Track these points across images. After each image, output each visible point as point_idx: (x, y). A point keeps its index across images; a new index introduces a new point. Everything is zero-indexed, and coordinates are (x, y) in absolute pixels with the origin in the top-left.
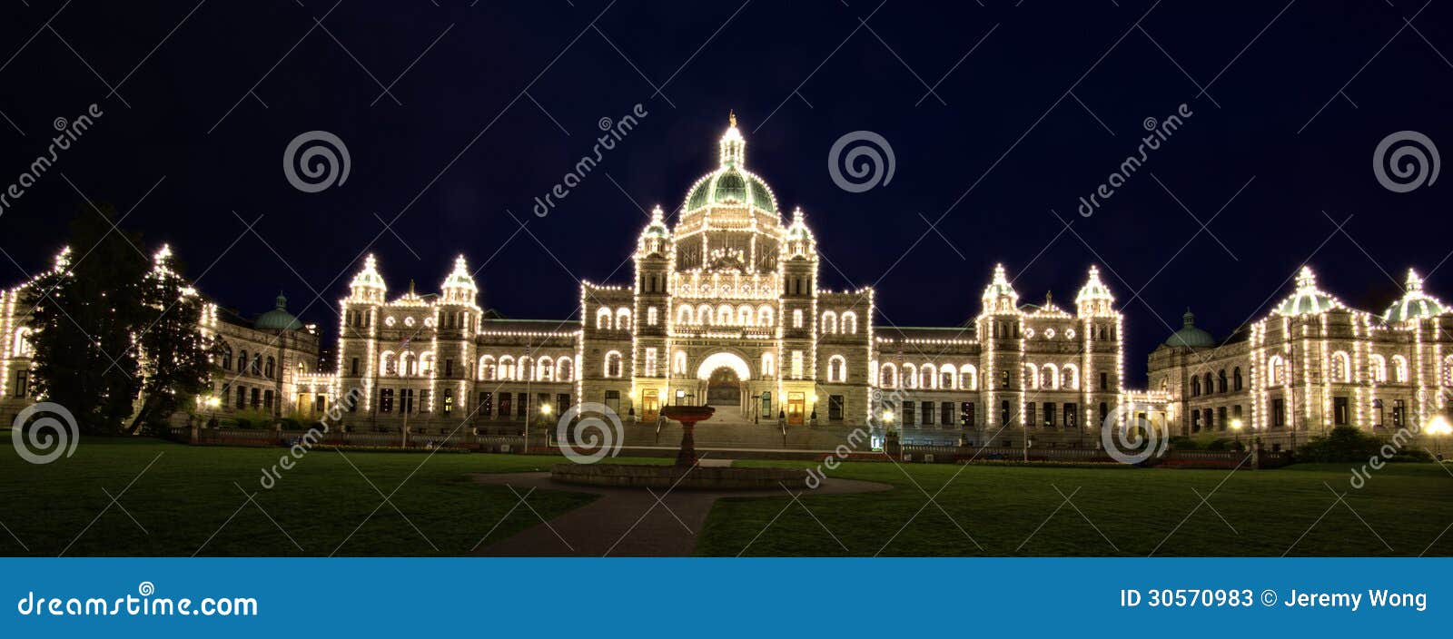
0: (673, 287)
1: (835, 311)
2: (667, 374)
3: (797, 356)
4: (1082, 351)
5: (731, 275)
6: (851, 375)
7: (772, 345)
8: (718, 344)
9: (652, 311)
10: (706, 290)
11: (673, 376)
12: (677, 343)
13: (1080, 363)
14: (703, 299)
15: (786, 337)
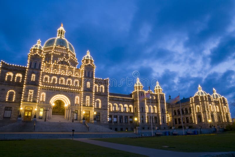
0: (43, 68)
1: (98, 85)
2: (38, 101)
3: (88, 98)
4: (157, 102)
5: (65, 67)
6: (102, 106)
7: (79, 93)
8: (59, 91)
9: (34, 75)
10: (55, 71)
11: (40, 102)
12: (42, 89)
13: (157, 106)
14: (54, 74)
15: (84, 91)
